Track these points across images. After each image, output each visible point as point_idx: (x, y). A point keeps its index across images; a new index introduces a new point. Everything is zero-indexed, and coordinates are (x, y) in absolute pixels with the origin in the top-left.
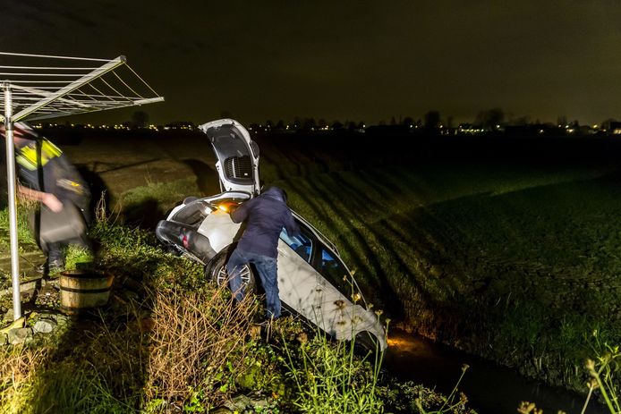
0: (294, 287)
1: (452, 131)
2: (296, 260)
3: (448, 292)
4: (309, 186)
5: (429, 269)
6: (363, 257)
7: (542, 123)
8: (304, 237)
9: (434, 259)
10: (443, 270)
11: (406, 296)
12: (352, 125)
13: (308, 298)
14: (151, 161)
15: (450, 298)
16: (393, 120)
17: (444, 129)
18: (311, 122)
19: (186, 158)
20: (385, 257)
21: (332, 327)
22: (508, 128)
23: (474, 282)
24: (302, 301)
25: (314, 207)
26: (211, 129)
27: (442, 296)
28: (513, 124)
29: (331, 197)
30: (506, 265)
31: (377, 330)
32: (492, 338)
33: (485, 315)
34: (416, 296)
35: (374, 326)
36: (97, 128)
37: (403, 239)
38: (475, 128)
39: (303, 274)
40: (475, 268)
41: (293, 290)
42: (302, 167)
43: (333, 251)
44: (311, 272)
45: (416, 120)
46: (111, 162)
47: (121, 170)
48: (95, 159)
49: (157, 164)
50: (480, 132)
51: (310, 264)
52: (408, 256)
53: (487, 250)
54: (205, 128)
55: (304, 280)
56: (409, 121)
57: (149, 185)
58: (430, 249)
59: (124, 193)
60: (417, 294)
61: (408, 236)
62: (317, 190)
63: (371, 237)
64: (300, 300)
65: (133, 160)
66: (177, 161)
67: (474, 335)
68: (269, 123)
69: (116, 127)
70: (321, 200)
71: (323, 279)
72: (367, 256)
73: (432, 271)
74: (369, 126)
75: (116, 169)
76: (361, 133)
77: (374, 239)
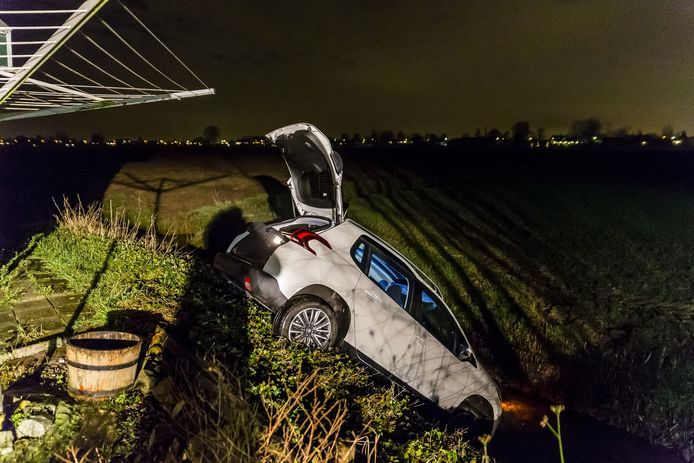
0: (386, 341)
1: (543, 143)
2: (390, 305)
3: (577, 344)
4: (391, 205)
5: (548, 311)
6: (464, 294)
7: (644, 133)
8: (396, 273)
9: (554, 298)
10: (568, 312)
11: (521, 344)
12: (433, 138)
13: (404, 355)
14: (221, 177)
15: (580, 350)
16: (478, 132)
17: (534, 141)
18: (389, 135)
19: (256, 174)
20: (491, 293)
21: (434, 391)
22: (606, 139)
23: (609, 330)
24: (397, 359)
25: (400, 230)
26: (281, 139)
27: (569, 349)
28: (611, 135)
29: (419, 218)
30: (648, 307)
31: (491, 394)
32: (643, 406)
33: (629, 375)
34: (534, 346)
35: (486, 388)
36: (169, 144)
37: (511, 272)
38: (569, 140)
39: (399, 325)
40: (609, 311)
41: (386, 346)
42: (383, 184)
43: (435, 292)
44: (408, 321)
45: (503, 132)
46: (178, 179)
47: (187, 188)
48: (161, 176)
49: (226, 181)
50: (574, 144)
51: (407, 310)
52: (521, 293)
53: (621, 287)
54: (273, 136)
55: (399, 332)
56: (495, 133)
57: (217, 203)
58: (547, 285)
59: (190, 213)
60: (535, 343)
61: (517, 268)
62: (402, 210)
63: (472, 269)
64: (394, 358)
65: (201, 176)
66: (247, 177)
67: (616, 402)
68: (344, 136)
69: (188, 143)
70: (407, 222)
71: (423, 329)
72: (468, 293)
73: (554, 314)
74: (451, 138)
75: (184, 186)
76: (443, 146)
77: (475, 271)
